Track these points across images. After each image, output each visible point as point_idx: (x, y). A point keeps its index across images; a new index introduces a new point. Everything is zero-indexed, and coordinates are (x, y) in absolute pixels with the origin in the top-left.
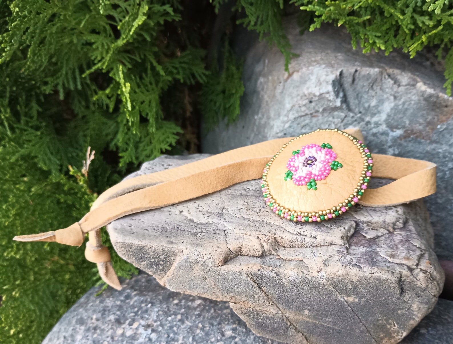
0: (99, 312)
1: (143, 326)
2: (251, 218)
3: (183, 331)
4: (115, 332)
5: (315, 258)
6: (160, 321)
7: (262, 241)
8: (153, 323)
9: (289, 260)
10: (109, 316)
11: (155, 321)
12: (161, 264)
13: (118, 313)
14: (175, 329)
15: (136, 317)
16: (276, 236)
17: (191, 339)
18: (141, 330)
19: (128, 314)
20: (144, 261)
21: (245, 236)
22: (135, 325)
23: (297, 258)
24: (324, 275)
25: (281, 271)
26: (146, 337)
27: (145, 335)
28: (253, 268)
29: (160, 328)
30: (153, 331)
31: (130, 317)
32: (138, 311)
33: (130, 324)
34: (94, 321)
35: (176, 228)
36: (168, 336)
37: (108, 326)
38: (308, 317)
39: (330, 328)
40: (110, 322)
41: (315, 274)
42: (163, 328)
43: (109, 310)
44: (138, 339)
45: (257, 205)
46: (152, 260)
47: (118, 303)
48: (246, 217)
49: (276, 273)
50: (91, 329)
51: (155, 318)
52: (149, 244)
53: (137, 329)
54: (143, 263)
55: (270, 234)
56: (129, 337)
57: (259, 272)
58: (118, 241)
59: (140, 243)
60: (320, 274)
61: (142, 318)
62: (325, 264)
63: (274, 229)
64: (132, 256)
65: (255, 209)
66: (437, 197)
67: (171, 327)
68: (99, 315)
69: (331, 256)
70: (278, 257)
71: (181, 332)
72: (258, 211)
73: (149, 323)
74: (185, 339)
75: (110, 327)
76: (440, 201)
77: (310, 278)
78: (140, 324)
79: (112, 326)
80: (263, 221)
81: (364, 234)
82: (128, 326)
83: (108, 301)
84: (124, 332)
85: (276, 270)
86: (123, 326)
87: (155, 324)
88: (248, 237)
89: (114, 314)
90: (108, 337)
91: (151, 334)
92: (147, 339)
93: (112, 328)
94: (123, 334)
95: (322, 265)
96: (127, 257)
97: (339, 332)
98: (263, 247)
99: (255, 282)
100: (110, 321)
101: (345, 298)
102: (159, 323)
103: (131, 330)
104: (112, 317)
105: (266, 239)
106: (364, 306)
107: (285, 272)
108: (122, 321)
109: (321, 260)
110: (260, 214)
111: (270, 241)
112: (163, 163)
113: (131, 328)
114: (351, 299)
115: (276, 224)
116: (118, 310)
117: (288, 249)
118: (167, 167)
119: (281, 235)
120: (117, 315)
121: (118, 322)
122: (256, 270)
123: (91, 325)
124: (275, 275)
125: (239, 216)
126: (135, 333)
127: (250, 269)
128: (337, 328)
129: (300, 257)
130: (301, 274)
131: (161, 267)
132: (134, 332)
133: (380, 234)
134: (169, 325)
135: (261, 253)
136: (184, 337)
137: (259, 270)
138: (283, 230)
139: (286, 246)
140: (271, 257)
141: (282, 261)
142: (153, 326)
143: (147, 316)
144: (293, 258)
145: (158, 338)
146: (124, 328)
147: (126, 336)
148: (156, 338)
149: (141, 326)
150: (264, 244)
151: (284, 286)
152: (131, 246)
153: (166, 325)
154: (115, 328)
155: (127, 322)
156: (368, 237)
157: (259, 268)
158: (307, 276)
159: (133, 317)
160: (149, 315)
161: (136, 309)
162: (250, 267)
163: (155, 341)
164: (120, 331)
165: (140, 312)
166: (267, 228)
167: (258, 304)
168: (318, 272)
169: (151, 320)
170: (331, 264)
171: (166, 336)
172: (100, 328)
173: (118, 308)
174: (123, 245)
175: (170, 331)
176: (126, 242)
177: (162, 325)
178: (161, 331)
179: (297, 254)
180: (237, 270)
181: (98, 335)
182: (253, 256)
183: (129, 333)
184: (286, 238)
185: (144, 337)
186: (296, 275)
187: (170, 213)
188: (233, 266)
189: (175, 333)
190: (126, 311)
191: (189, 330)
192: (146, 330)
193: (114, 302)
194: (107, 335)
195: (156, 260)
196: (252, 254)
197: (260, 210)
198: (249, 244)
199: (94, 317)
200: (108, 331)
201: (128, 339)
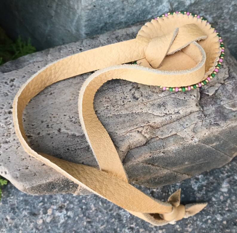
0: (10, 212)
1: (57, 210)
2: (121, 113)
3: (91, 200)
4: (36, 223)
5: (185, 130)
6: (68, 200)
7: (143, 133)
8: (63, 204)
9: (167, 137)
10: (21, 213)
11: (65, 202)
12: (70, 185)
13: (27, 207)
14: (84, 201)
15: (46, 205)
16: (150, 124)
17: (100, 204)
18: (57, 214)
19: (37, 205)
20: (55, 189)
21: (128, 134)
22: (50, 212)
23: (172, 134)
24: (196, 139)
25: (166, 149)
26: (64, 217)
27: (63, 216)
28: (146, 157)
29: (72, 206)
30: (67, 210)
31: (41, 206)
32: (44, 199)
33: (45, 213)
34: (10, 221)
35: (67, 150)
36: (82, 209)
37: (26, 221)
38: (188, 164)
39: (203, 163)
40: (26, 218)
41: (190, 142)
42: (73, 204)
43: (17, 208)
44: (59, 222)
45: (118, 98)
46: (62, 186)
47: (22, 198)
48: (116, 114)
49: (163, 152)
50: (13, 228)
51: (63, 200)
52: (56, 178)
53: (53, 214)
54: (55, 190)
55: (145, 124)
56: (50, 222)
57: (151, 157)
58: (27, 188)
59: (48, 181)
60: (193, 141)
61: (51, 204)
62: (194, 132)
63: (145, 118)
64: (43, 191)
65: (119, 103)
66: (224, 26)
67: (80, 201)
68: (12, 214)
69: (196, 124)
70: (158, 139)
71: (90, 201)
72: (122, 104)
73: (60, 205)
74: (96, 205)
75: (28, 221)
76: (226, 27)
77: (187, 145)
78: (53, 210)
79: (30, 219)
80: (133, 113)
81: (207, 93)
82: (44, 215)
83: (11, 200)
84: (43, 221)
85: (162, 150)
86: (40, 216)
87: (66, 204)
88: (131, 134)
89: (25, 209)
90: (32, 229)
91: (67, 213)
92: (66, 218)
93: (31, 222)
94: (44, 222)
95: (193, 133)
96: (38, 193)
97: (208, 163)
98: (145, 137)
99: (149, 164)
100: (25, 216)
101: (211, 145)
102: (68, 202)
103: (49, 217)
104: (25, 213)
105: (144, 130)
106: (223, 144)
107: (169, 149)
108: (36, 213)
109: (190, 130)
110: (126, 106)
111: (148, 130)
112: (4, 81)
113: (48, 216)
114: (214, 144)
115: (144, 112)
116: (26, 205)
117: (161, 129)
118: (12, 83)
119: (154, 121)
120: (28, 209)
121: (34, 214)
122: (148, 157)
123: (10, 225)
124: (163, 154)
125: (111, 115)
126: (54, 218)
127: (144, 159)
128: (206, 161)
129: (174, 133)
130: (181, 146)
131: (71, 187)
132: (52, 217)
133: (217, 89)
134: (77, 200)
135: (145, 142)
136: (94, 204)
137: (150, 156)
138: (152, 116)
139: (159, 127)
140: (153, 140)
141: (162, 141)
142: (64, 206)
143: (55, 201)
144: (169, 135)
145: (75, 213)
146: (42, 218)
147: (47, 223)
148: (73, 214)
149: (55, 211)
150: (146, 135)
151: (170, 157)
152: (40, 186)
153: (75, 201)
154: (34, 220)
155: (41, 212)
156: (211, 94)
157: (150, 155)
158: (185, 146)
159: (43, 206)
160: (56, 199)
161: (41, 198)
162: (143, 157)
163: (73, 217)
164: (40, 222)
165: (46, 200)
166: (140, 119)
167: (153, 174)
168: (192, 140)
169: (60, 202)
170: (199, 130)
171: (80, 209)
172: (20, 225)
173: (24, 203)
174: (33, 188)
175: (81, 205)
176: (35, 185)
177: (71, 202)
178: (73, 208)
179: (170, 130)
180: (135, 163)
181: (22, 231)
182: (140, 146)
183: (48, 220)
184: (158, 122)
185: (63, 218)
186: (177, 148)
187: (50, 135)
188: (130, 162)
189: (86, 204)
190: (34, 203)
191: (95, 198)
192: (61, 212)
193: (17, 199)
194: (31, 229)
195: (66, 184)
196: (138, 146)
197: (123, 102)
198: (135, 140)
199: (8, 218)
200: (29, 225)
201: (51, 224)
